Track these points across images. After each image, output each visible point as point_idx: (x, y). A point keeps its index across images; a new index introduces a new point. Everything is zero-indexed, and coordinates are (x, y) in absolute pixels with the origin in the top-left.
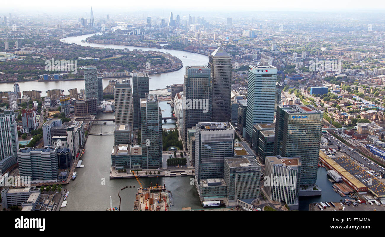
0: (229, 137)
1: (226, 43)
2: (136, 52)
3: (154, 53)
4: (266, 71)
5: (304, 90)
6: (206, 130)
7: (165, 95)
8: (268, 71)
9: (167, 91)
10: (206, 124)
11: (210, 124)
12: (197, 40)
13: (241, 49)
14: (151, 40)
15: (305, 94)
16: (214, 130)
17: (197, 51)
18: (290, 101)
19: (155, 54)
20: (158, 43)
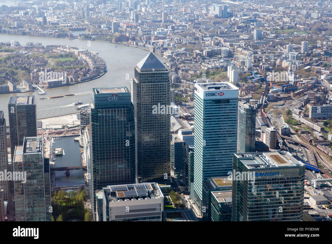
0: (155, 209)
1: (180, 28)
2: (30, 47)
3: (61, 49)
4: (220, 94)
5: (298, 111)
6: (118, 199)
7: (72, 126)
8: (223, 94)
9: (77, 117)
10: (119, 188)
11: (125, 188)
12: (134, 24)
13: (204, 39)
14: (59, 24)
15: (300, 117)
16: (130, 199)
17: (133, 44)
18: (271, 132)
19: (61, 51)
20: (70, 29)
